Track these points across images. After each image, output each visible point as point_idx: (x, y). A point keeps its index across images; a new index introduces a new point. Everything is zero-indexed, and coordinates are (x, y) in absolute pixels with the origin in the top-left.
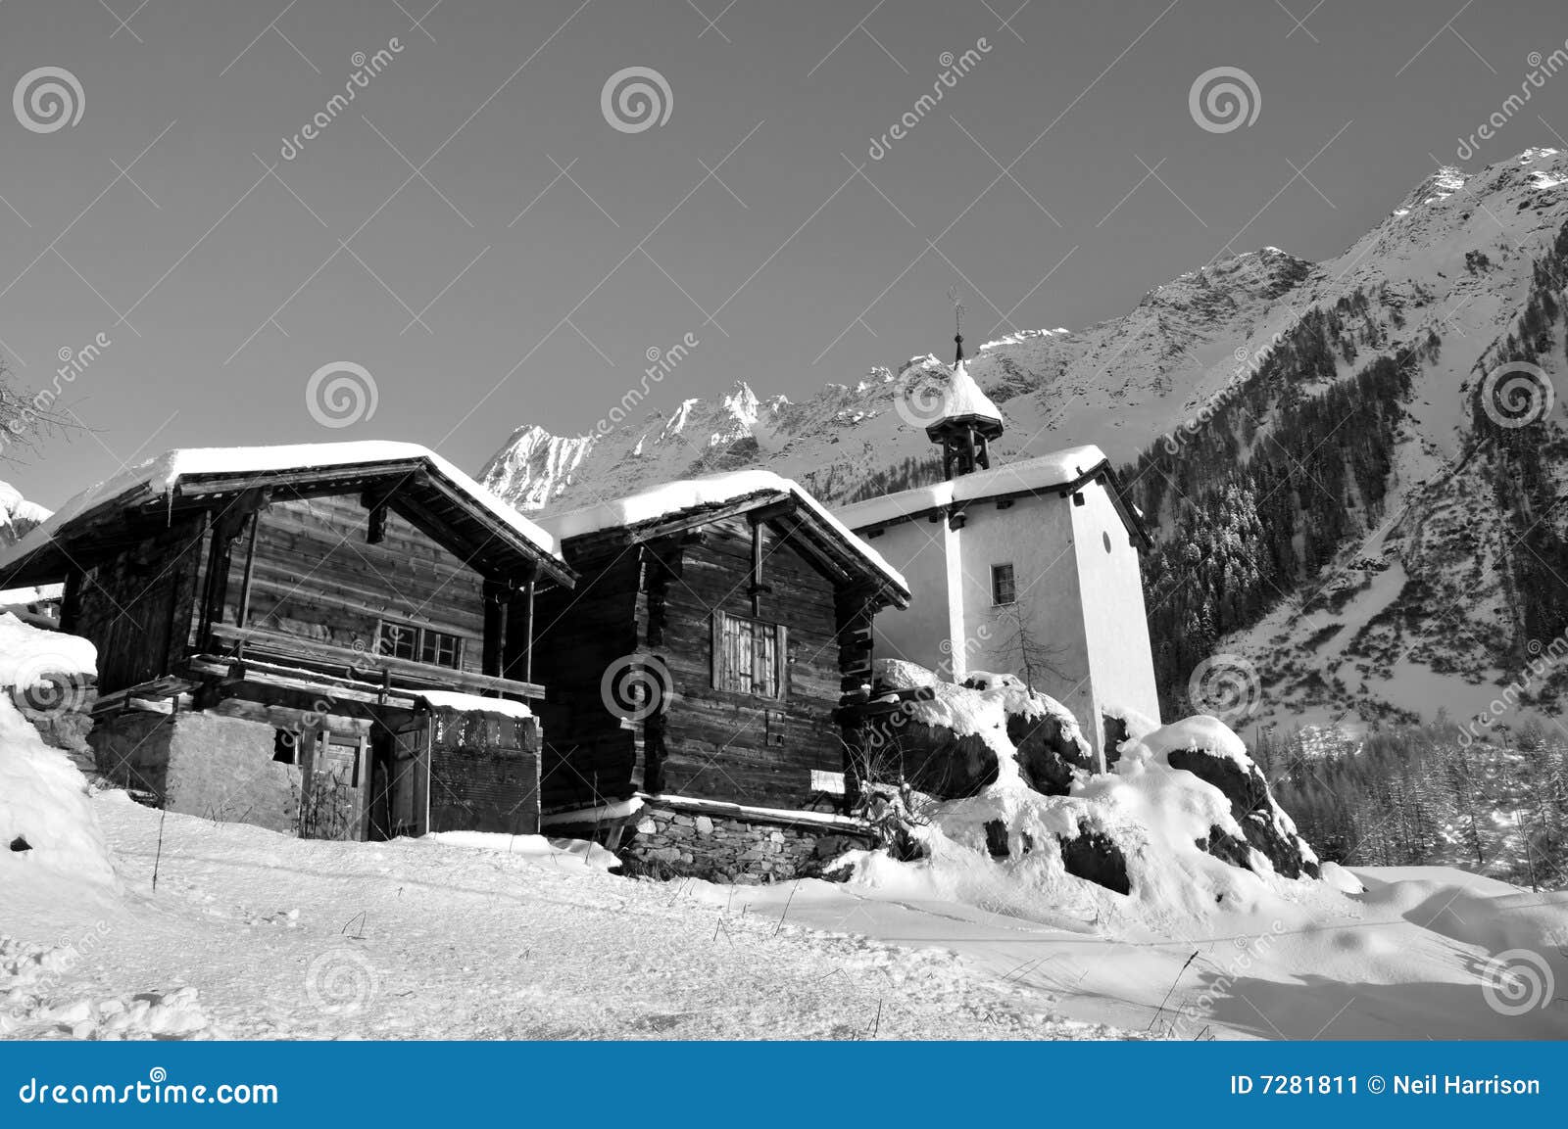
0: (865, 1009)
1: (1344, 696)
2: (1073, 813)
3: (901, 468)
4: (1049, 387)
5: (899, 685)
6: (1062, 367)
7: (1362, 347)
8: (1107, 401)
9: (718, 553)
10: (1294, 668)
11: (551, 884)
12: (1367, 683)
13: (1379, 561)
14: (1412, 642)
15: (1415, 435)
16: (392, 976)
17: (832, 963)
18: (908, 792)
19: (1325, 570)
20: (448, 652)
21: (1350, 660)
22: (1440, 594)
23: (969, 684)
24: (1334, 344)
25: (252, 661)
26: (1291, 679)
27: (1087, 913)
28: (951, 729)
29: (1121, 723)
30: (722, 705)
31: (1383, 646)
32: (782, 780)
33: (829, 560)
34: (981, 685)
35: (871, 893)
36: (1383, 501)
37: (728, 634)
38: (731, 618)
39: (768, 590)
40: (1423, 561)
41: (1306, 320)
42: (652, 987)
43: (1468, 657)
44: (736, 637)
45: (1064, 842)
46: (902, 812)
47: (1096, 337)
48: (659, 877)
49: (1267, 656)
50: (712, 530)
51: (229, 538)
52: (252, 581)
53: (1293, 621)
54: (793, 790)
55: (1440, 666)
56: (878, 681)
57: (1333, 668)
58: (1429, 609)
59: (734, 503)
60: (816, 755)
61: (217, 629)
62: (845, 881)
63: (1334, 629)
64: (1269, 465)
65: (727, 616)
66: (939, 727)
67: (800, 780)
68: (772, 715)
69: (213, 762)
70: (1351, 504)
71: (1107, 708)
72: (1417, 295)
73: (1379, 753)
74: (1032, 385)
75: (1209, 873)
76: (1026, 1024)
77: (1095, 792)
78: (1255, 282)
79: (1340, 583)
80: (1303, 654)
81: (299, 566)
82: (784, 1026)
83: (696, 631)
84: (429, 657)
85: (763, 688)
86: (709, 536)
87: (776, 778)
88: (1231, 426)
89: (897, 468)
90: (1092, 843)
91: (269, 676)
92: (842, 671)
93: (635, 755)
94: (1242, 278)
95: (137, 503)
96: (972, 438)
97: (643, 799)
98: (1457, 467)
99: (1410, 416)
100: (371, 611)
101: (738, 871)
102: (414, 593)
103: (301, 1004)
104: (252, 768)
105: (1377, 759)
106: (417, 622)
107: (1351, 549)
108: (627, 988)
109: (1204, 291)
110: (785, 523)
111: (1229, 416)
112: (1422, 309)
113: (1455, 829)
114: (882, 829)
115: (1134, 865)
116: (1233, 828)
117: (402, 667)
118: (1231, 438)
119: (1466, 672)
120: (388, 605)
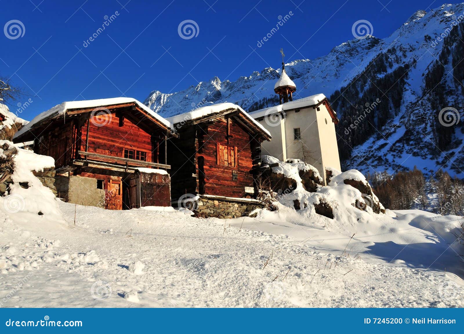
0: (268, 251)
1: (388, 163)
2: (318, 197)
3: (263, 100)
4: (305, 76)
5: (269, 162)
6: (308, 70)
7: (394, 63)
8: (321, 80)
9: (217, 126)
10: (374, 155)
11: (178, 220)
12: (394, 159)
13: (398, 125)
14: (407, 147)
15: (409, 89)
16: (142, 246)
17: (255, 239)
18: (272, 192)
19: (383, 128)
20: (143, 157)
21: (390, 153)
22: (415, 134)
23: (288, 162)
24: (386, 63)
25: (90, 161)
26: (373, 158)
27: (322, 224)
28: (283, 175)
29: (331, 172)
30: (220, 169)
31: (399, 149)
32: (237, 190)
33: (248, 128)
34: (292, 162)
35: (263, 220)
36: (400, 108)
37: (221, 149)
38: (221, 145)
39: (232, 137)
40: (411, 125)
41: (378, 56)
42: (209, 247)
43: (423, 151)
44: (223, 150)
45: (315, 205)
46: (270, 198)
47: (318, 61)
48: (204, 217)
49: (367, 152)
50: (216, 120)
51: (81, 127)
52: (88, 139)
53: (374, 142)
54: (240, 192)
55: (415, 154)
56: (262, 162)
57: (385, 155)
58: (412, 138)
59: (222, 112)
60: (246, 182)
61: (80, 152)
62: (255, 217)
63: (386, 144)
64: (367, 98)
65: (220, 144)
66: (280, 174)
67: (241, 189)
68: (234, 172)
69: (81, 189)
70: (391, 109)
71: (327, 168)
72: (410, 48)
73: (397, 179)
74: (300, 76)
75: (355, 213)
76: (309, 254)
77: (324, 191)
78: (364, 45)
79: (387, 131)
80: (376, 151)
81: (100, 134)
82: (247, 256)
83: (212, 149)
84: (138, 158)
85: (231, 164)
86: (215, 122)
87: (235, 189)
88: (357, 87)
89: (262, 100)
90: (323, 205)
91: (95, 165)
92: (252, 159)
93: (196, 184)
94: (360, 44)
95: (55, 117)
96: (287, 92)
97: (199, 196)
98: (420, 98)
99: (408, 83)
100: (121, 146)
101: (226, 215)
102: (132, 140)
103: (120, 254)
104: (91, 190)
105: (397, 181)
106: (134, 148)
107: (391, 122)
108: (203, 247)
109: (349, 48)
110: (236, 118)
111: (356, 84)
112: (412, 52)
113: (418, 199)
114: (265, 202)
115: (335, 211)
116: (362, 200)
117: (131, 161)
118: (357, 90)
119: (422, 156)
120: (126, 144)
